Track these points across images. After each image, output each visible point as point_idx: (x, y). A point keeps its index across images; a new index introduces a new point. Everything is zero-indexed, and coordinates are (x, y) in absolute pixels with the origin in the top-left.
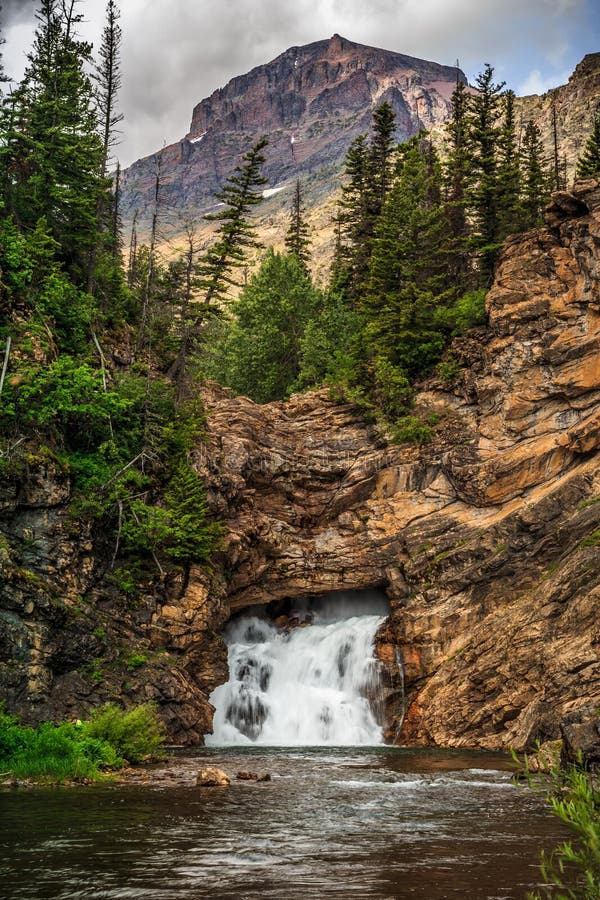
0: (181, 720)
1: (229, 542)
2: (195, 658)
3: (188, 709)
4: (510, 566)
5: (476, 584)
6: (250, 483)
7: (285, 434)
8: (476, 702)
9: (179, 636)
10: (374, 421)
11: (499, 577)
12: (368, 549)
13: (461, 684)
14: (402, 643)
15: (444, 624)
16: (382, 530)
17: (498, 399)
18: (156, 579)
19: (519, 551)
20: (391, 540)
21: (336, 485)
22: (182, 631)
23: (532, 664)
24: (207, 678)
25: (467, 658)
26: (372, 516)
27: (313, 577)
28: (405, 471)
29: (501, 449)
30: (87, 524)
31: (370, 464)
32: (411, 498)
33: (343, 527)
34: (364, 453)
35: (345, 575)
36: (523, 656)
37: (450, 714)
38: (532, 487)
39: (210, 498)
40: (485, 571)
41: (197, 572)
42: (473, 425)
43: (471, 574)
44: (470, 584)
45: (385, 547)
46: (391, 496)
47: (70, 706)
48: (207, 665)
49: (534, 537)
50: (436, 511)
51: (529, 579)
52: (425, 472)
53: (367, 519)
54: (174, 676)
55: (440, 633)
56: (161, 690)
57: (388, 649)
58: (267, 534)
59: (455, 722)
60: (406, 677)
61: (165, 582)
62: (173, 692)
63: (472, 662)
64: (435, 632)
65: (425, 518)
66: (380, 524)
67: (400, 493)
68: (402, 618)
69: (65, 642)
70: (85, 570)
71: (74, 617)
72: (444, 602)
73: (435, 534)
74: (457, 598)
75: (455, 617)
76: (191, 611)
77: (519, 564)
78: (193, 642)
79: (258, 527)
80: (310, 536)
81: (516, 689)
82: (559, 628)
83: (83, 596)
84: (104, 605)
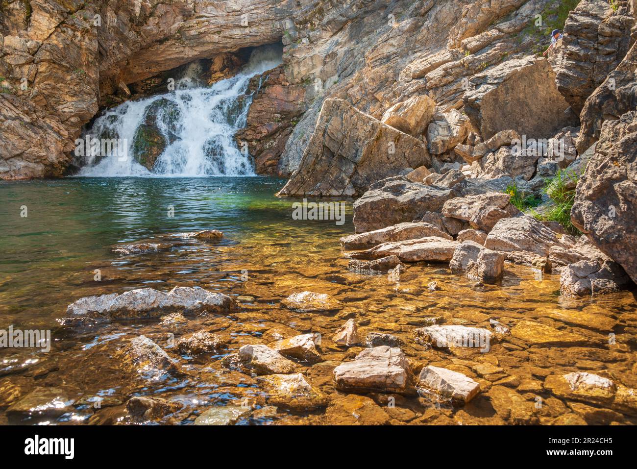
3: (7, 138)
5: (352, 21)
11: (372, 11)
15: (324, 63)
24: (66, 110)
27: (224, 33)
44: (347, 22)
48: (68, 98)
55: (321, 72)
57: (278, 88)
64: (317, 71)
68: (290, 60)
72: (325, 42)
74: (336, 38)
75: (333, 55)
76: (38, 40)
82: (416, 41)
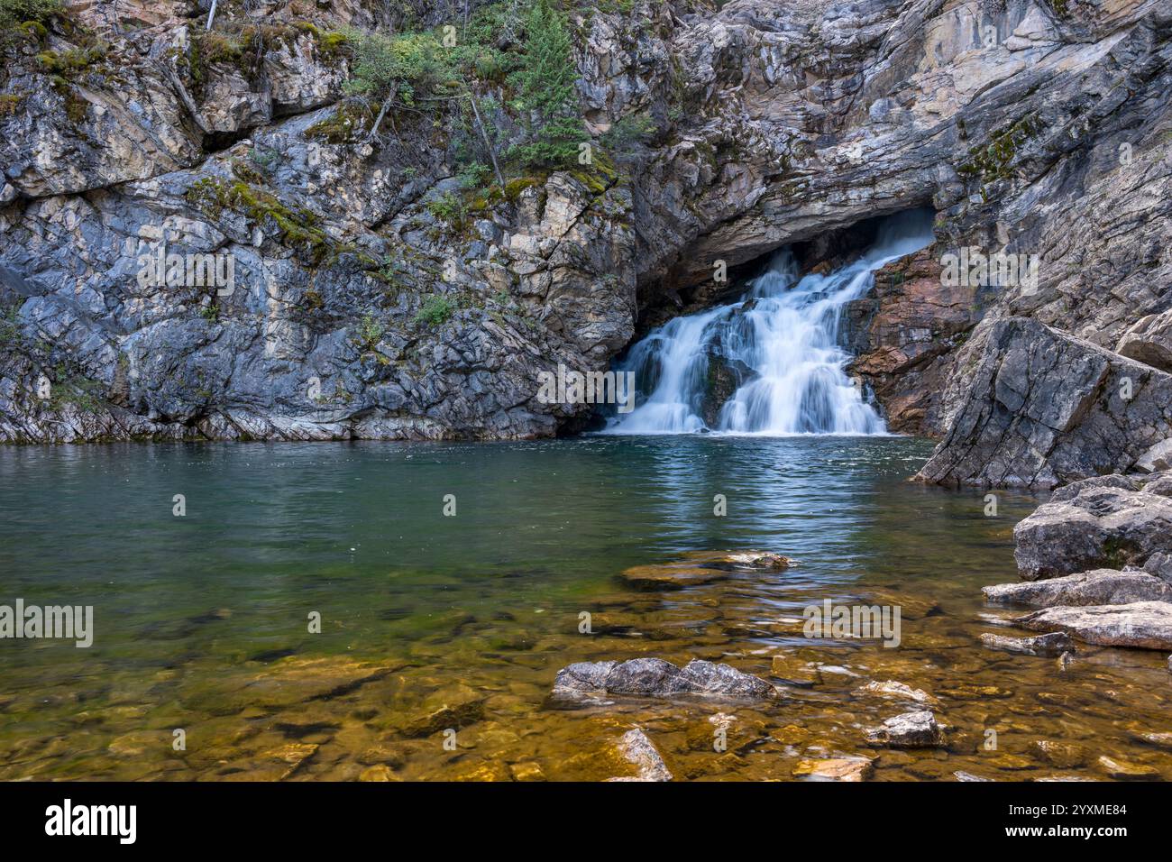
2: (562, 306)
3: (509, 379)
5: (1068, 155)
9: (529, 276)
11: (1110, 134)
12: (912, 145)
16: (936, 114)
20: (946, 125)
21: (868, 61)
22: (533, 268)
24: (589, 335)
27: (832, 198)
28: (969, 13)
32: (983, 57)
33: (876, 122)
34: (910, 5)
35: (877, 188)
41: (559, 182)
44: (1058, 158)
45: (935, 138)
46: (952, 60)
48: (590, 317)
50: (1024, 68)
53: (912, 102)
54: (485, 330)
56: (460, 352)
57: (928, 285)
61: (508, 199)
62: (478, 354)
65: (1005, 83)
66: (930, 106)
67: (964, 52)
70: (375, 188)
72: (1014, 198)
74: (1038, 188)
75: (1030, 221)
76: (553, 238)
80: (832, 142)
83: (375, 227)
84: (413, 237)
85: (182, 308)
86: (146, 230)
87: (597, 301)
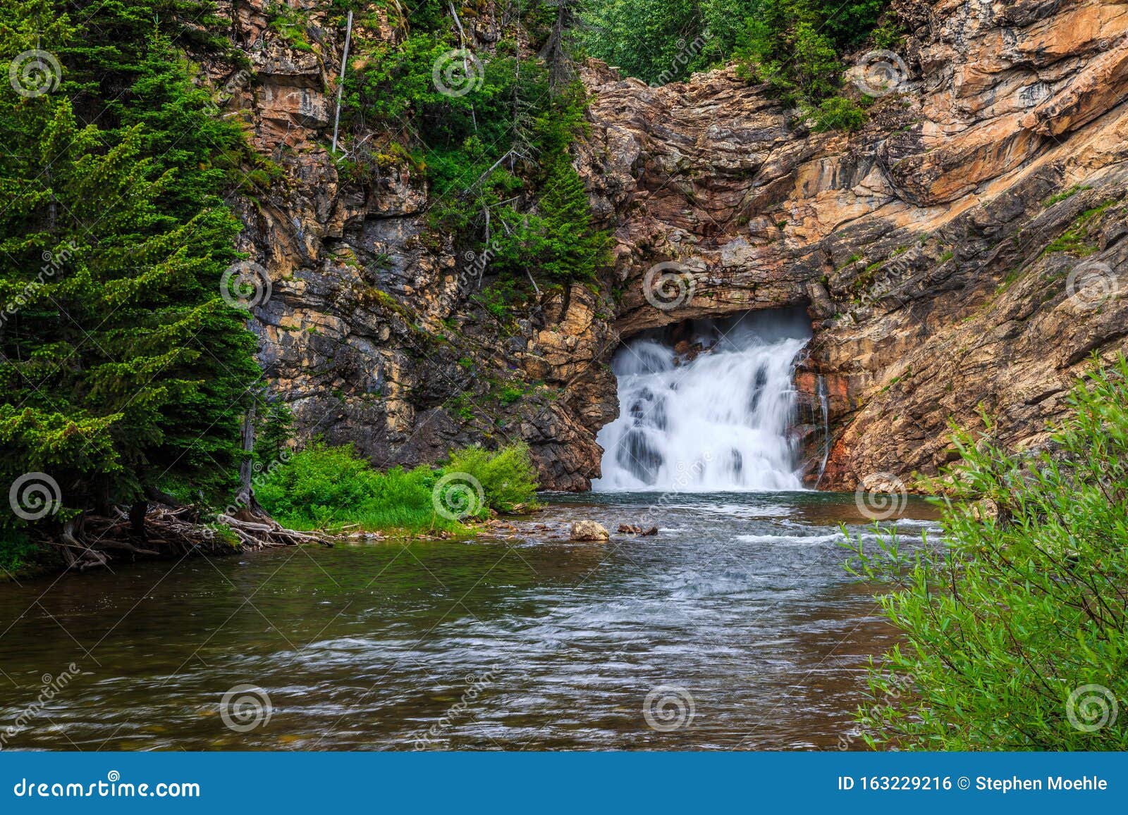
0: (564, 462)
1: (617, 255)
2: (578, 390)
3: (572, 450)
4: (958, 277)
5: (916, 300)
6: (643, 184)
7: (684, 124)
8: (914, 439)
9: (559, 366)
10: (793, 104)
11: (945, 291)
12: (785, 260)
13: (895, 419)
14: (826, 372)
15: (876, 349)
16: (803, 238)
17: (947, 72)
18: (531, 300)
19: (970, 259)
20: (813, 249)
21: (746, 184)
22: (563, 360)
23: (981, 393)
24: (593, 414)
25: (904, 389)
26: (789, 220)
27: (719, 295)
28: (831, 164)
29: (950, 134)
30: (448, 236)
31: (787, 157)
32: (838, 198)
33: (752, 235)
34: (781, 144)
35: (757, 292)
36: (971, 385)
37: (882, 454)
38: (989, 180)
39: (593, 202)
40: (928, 284)
41: (580, 292)
42: (916, 106)
43: (910, 288)
44: (909, 300)
45: (805, 258)
46: (814, 196)
47: (435, 446)
48: (593, 399)
49: (989, 242)
50: (868, 213)
51: (982, 293)
52: (855, 166)
53: (783, 224)
54: (554, 412)
55: (871, 360)
56: (539, 429)
57: (810, 378)
58: (663, 244)
59: (889, 463)
60: (830, 411)
61: (541, 303)
62: (553, 431)
63: (910, 392)
64: (865, 358)
65: (854, 222)
66: (800, 230)
67: (824, 192)
68: (825, 342)
69: (427, 375)
70: (447, 290)
71: (437, 344)
72: (876, 322)
73: (866, 241)
74: (893, 317)
75: (890, 341)
76: (573, 336)
77: (971, 276)
78: (576, 373)
79: (653, 237)
80: (716, 245)
81: (962, 423)
82: (1016, 351)
83: (446, 320)
84: (471, 331)
85: (322, 388)
86: (285, 321)
87: (598, 386)
